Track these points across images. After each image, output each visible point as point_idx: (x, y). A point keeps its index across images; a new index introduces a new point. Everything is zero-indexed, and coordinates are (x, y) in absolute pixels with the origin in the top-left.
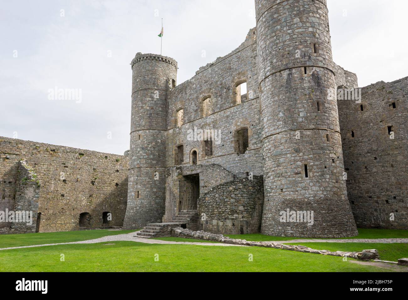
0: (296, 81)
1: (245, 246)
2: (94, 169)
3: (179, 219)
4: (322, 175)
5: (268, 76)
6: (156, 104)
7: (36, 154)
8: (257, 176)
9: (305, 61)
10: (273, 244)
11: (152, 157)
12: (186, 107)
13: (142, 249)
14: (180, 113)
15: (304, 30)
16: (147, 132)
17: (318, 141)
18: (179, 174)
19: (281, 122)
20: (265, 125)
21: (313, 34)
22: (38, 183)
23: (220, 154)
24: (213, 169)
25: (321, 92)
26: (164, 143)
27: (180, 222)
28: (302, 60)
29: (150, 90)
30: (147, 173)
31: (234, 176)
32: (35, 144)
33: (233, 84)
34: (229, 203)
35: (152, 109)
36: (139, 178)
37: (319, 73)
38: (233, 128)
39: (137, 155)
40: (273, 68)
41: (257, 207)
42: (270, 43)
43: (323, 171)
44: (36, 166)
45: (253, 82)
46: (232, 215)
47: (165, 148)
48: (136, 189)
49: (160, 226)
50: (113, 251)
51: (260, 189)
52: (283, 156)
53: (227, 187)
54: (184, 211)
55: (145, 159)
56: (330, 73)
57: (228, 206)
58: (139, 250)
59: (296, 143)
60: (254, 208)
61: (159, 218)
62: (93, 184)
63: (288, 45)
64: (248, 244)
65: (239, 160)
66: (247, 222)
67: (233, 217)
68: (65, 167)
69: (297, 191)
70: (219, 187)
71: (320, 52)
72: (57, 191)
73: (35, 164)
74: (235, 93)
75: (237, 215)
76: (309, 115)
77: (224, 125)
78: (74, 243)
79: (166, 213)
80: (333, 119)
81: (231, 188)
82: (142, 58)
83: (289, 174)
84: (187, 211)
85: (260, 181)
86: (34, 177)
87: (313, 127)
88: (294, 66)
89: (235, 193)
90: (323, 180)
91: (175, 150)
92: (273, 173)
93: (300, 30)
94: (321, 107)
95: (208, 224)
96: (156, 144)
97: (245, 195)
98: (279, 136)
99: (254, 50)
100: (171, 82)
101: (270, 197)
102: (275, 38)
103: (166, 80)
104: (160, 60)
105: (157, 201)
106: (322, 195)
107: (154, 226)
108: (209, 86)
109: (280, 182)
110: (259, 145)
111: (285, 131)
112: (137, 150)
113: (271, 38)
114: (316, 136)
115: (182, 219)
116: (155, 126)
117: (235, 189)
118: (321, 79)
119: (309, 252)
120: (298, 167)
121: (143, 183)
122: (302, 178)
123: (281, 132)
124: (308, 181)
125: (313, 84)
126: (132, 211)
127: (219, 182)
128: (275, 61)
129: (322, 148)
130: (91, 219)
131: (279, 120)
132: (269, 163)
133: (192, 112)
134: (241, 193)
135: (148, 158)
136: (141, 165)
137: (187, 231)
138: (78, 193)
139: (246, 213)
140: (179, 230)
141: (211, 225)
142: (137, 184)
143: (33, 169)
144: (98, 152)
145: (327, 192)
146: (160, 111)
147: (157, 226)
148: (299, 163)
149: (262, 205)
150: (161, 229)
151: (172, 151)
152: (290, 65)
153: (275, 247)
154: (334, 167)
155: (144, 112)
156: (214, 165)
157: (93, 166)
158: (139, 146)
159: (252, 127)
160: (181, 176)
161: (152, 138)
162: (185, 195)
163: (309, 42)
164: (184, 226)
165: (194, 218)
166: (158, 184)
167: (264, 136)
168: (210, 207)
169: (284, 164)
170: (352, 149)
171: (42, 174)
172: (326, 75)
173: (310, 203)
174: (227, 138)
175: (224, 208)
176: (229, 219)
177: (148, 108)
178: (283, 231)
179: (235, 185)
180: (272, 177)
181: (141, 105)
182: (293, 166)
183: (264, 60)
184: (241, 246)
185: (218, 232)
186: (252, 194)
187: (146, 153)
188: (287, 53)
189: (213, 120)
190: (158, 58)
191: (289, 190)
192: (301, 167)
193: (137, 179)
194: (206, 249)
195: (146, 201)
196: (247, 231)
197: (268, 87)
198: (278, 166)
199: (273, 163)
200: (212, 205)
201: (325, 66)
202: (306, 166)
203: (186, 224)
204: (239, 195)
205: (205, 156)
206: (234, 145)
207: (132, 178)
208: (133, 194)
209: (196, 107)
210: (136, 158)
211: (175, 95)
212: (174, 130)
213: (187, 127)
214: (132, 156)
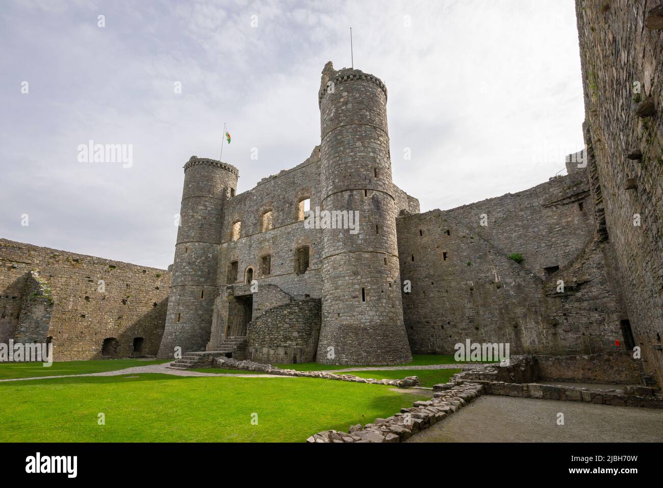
0: (356, 203)
1: (292, 377)
2: (127, 285)
3: (225, 347)
4: (379, 299)
5: (330, 195)
6: (210, 213)
7: (53, 264)
8: (315, 299)
9: (365, 184)
10: (321, 374)
11: (200, 273)
12: (245, 219)
13: (170, 382)
14: (238, 226)
15: (365, 154)
16: (197, 244)
17: (376, 265)
18: (230, 294)
19: (341, 243)
20: (325, 244)
21: (374, 159)
22: (50, 300)
23: (278, 273)
24: (268, 290)
25: (380, 216)
26: (216, 259)
27: (225, 350)
28: (363, 183)
29: (203, 198)
30: (192, 292)
31: (291, 299)
32: (52, 251)
33: (296, 199)
34: (282, 328)
35: (205, 219)
36: (181, 298)
37: (379, 197)
38: (294, 246)
39: (182, 271)
40: (335, 188)
41: (313, 333)
42: (333, 162)
43: (380, 296)
44: (52, 278)
45: (317, 200)
46: (285, 342)
47: (217, 264)
48: (178, 310)
49: (199, 355)
50: (133, 385)
51: (318, 313)
52: (342, 279)
53: (281, 310)
54: (231, 337)
55: (191, 275)
56: (389, 198)
57: (281, 332)
58: (166, 383)
59: (354, 266)
60: (310, 334)
61: (203, 346)
62: (125, 304)
63: (350, 167)
64: (296, 375)
65: (298, 281)
66: (301, 350)
67: (285, 345)
68: (89, 281)
69: (354, 316)
70: (273, 310)
71: (381, 177)
72: (77, 310)
73: (51, 276)
74: (298, 209)
75: (290, 342)
76: (368, 237)
77: (284, 242)
78: (87, 375)
79: (211, 340)
80: (391, 243)
81: (285, 312)
82: (197, 163)
83: (346, 297)
84: (235, 338)
85: (318, 304)
86: (46, 291)
87: (372, 250)
88: (355, 188)
89: (290, 317)
90: (380, 304)
91: (228, 267)
92: (331, 296)
93: (362, 154)
94: (380, 231)
95: (258, 352)
96: (206, 258)
97: (301, 320)
98: (338, 257)
99: (319, 167)
100: (229, 191)
101: (327, 322)
102: (338, 158)
103: (224, 188)
104: (218, 167)
105: (202, 325)
106: (378, 321)
107: (193, 355)
108: (270, 199)
109: (336, 306)
110: (320, 265)
111: (344, 253)
112: (182, 265)
113: (334, 158)
114: (374, 259)
115: (227, 347)
116: (207, 238)
117: (289, 313)
118: (381, 203)
119: (355, 381)
120: (355, 290)
121: (186, 304)
122: (359, 302)
123: (340, 253)
124: (365, 305)
125: (373, 207)
126: (169, 337)
127: (274, 305)
128: (337, 180)
129: (380, 272)
130: (118, 346)
131: (339, 241)
132: (328, 286)
133: (250, 226)
134: (297, 317)
135: (195, 274)
136: (186, 283)
137: (231, 361)
138: (104, 313)
139: (300, 340)
140: (222, 360)
141: (261, 354)
142: (179, 305)
143: (46, 282)
144: (133, 265)
145: (383, 318)
146: (214, 222)
147: (196, 355)
148: (357, 286)
149: (319, 330)
150: (200, 359)
151: (225, 267)
152: (352, 187)
153: (324, 377)
154: (390, 291)
155: (194, 222)
156: (270, 285)
157: (127, 281)
158: (185, 261)
159: (313, 246)
160: (232, 297)
161: (202, 252)
162: (235, 319)
163: (370, 167)
164: (229, 355)
165: (242, 346)
166: (205, 306)
167: (324, 257)
168: (262, 333)
169: (342, 287)
170: (412, 273)
171: (58, 289)
172: (385, 199)
173: (366, 329)
174: (287, 256)
175: (276, 335)
176: (281, 347)
177: (200, 218)
178: (338, 359)
179: (290, 308)
180: (329, 301)
181: (192, 214)
182: (351, 289)
183: (327, 179)
184: (287, 376)
185: (268, 361)
186: (308, 319)
187: (193, 269)
188: (348, 174)
189: (272, 236)
190: (217, 164)
191: (346, 314)
192: (359, 291)
193: (179, 300)
194: (246, 381)
195: (188, 325)
196: (301, 360)
197: (329, 207)
198: (336, 289)
199: (331, 285)
200: (263, 331)
201: (385, 191)
202: (363, 290)
203: (231, 353)
204: (294, 320)
205: (262, 274)
206: (294, 264)
207: (174, 298)
208: (173, 316)
209: (256, 220)
210: (180, 274)
211: (232, 205)
212: (228, 244)
213: (244, 241)
214: (176, 271)
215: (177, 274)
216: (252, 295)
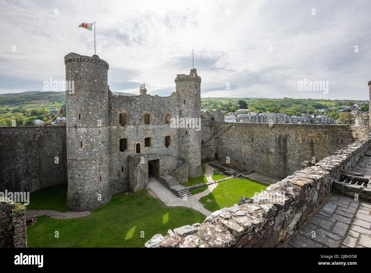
11: (107, 147)
12: (132, 114)
16: (105, 128)
23: (157, 146)
33: (165, 114)
38: (165, 135)
39: (98, 147)
45: (174, 117)
48: (99, 175)
55: (104, 150)
65: (166, 150)
77: (159, 132)
91: (119, 141)
99: (175, 103)
101: (192, 166)
108: (150, 108)
110: (176, 144)
121: (104, 169)
142: (99, 171)
151: (116, 141)
155: (102, 111)
158: (100, 140)
159: (173, 136)
174: (161, 139)
177: (105, 109)
181: (100, 105)
187: (105, 145)
189: (153, 128)
195: (106, 182)
205: (145, 147)
206: (164, 143)
207: (94, 167)
208: (96, 179)
209: (140, 117)
210: (97, 150)
211: (118, 101)
212: (118, 127)
213: (132, 127)
214: (92, 148)
215: (93, 150)
216: (159, 160)
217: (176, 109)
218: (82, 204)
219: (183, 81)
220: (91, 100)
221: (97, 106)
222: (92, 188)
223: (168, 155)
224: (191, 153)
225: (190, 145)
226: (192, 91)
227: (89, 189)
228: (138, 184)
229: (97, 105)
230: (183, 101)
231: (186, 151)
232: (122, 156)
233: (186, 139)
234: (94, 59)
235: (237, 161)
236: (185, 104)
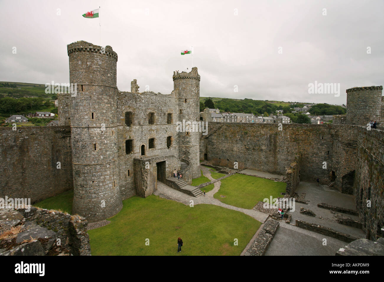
23: (160, 148)
33: (167, 113)
38: (166, 136)
39: (112, 150)
45: (175, 116)
65: (169, 151)
77: (162, 133)
91: (125, 143)
99: (176, 101)
101: (193, 166)
110: (176, 145)
133: (141, 119)
136: (115, 159)
142: (113, 175)
151: (122, 143)
159: (174, 137)
205: (149, 148)
206: (166, 144)
207: (108, 172)
208: (110, 185)
209: (145, 116)
210: (111, 153)
211: (124, 99)
212: (124, 127)
213: (137, 128)
214: (106, 151)
215: (108, 153)
216: (165, 161)
217: (176, 108)
218: (97, 213)
219: (184, 79)
220: (104, 97)
221: (110, 104)
222: (107, 194)
223: (173, 156)
224: (192, 154)
225: (191, 145)
226: (194, 90)
227: (104, 196)
228: (148, 188)
229: (110, 102)
230: (184, 100)
231: (188, 152)
232: (128, 159)
233: (188, 140)
234: (108, 51)
235: (228, 160)
236: (187, 103)
